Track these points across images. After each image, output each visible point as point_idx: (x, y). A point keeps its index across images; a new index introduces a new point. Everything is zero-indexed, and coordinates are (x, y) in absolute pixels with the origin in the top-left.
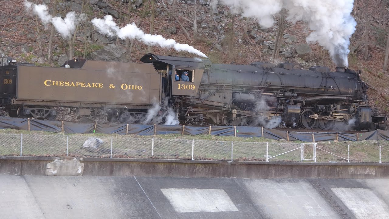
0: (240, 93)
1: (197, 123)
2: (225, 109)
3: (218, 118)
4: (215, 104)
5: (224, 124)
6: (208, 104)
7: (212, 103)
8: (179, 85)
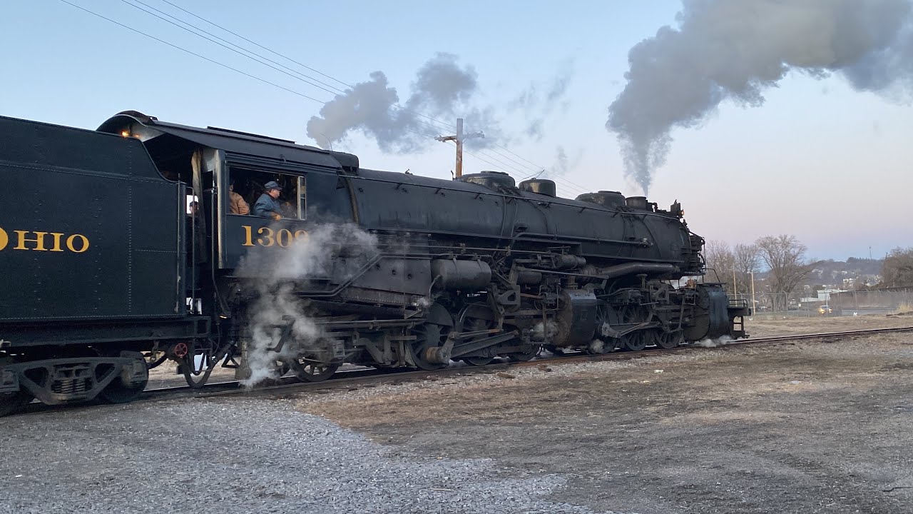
0: (455, 259)
1: (316, 372)
2: (413, 313)
3: (387, 347)
4: (381, 299)
5: (407, 363)
6: (358, 298)
7: (371, 298)
8: (248, 229)
